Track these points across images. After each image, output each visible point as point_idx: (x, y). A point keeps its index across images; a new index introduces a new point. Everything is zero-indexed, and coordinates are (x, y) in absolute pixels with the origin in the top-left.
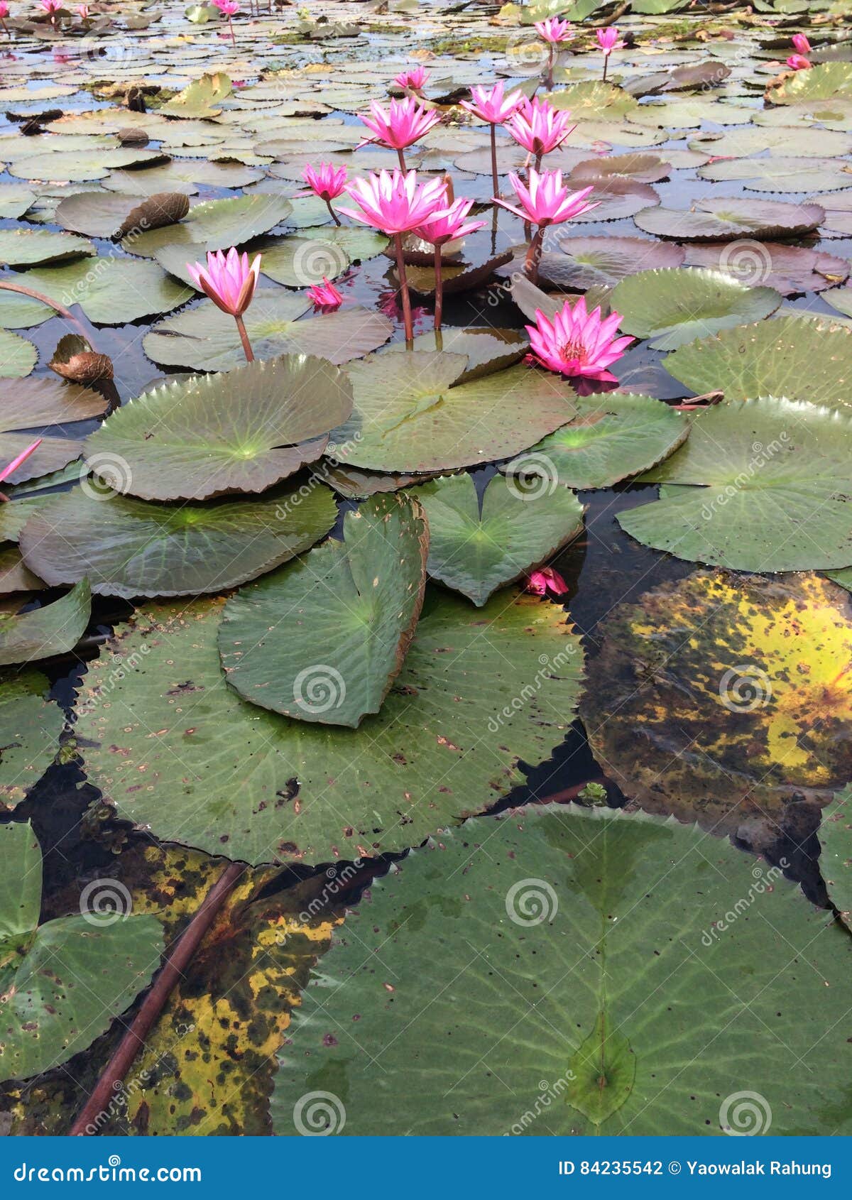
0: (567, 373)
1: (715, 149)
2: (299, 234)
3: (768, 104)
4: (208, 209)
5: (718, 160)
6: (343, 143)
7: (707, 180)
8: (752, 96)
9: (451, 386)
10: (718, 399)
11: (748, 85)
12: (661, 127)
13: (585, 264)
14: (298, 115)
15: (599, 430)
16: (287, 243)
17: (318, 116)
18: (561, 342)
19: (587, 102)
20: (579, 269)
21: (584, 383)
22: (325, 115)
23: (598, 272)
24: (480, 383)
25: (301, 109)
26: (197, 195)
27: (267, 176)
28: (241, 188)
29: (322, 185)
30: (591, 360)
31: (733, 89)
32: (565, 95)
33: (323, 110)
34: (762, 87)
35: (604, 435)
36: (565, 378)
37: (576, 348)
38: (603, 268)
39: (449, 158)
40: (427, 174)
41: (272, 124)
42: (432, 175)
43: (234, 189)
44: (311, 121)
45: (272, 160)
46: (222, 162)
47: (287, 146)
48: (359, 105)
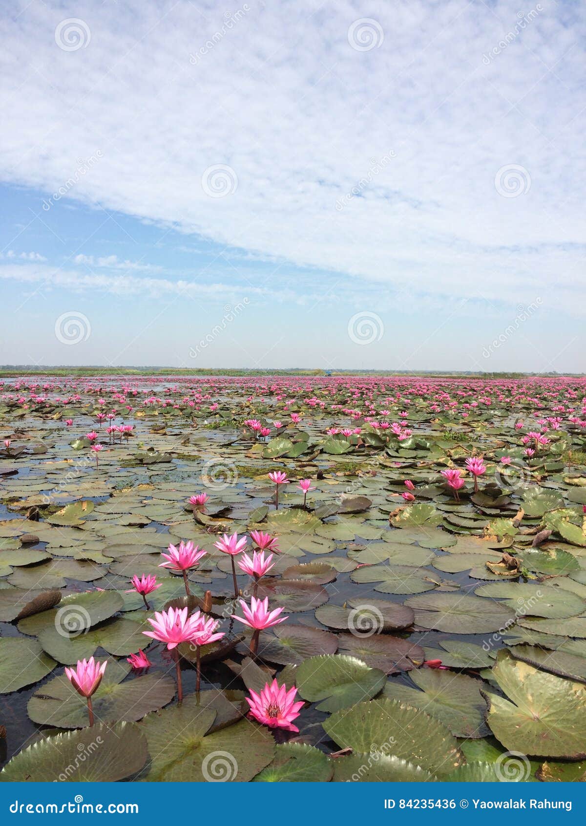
0: (270, 726)
1: (362, 557)
2: (126, 616)
3: (391, 525)
4: (72, 599)
5: (363, 566)
6: (155, 547)
7: (355, 583)
8: (383, 520)
9: (204, 736)
10: (349, 752)
11: (381, 511)
12: (333, 540)
13: (285, 645)
14: (130, 525)
15: (285, 772)
16: (118, 622)
17: (142, 526)
18: (266, 705)
19: (295, 520)
20: (282, 648)
21: (281, 734)
22: (147, 524)
23: (292, 651)
24: (222, 732)
25: (133, 522)
26: (66, 587)
27: (109, 572)
28: (92, 581)
29: (141, 587)
30: (284, 715)
31: (374, 513)
32: (283, 515)
33: (145, 521)
34: (388, 513)
35: (288, 774)
36: (270, 729)
37: (274, 708)
38: (295, 648)
39: (215, 560)
40: (200, 573)
41: (116, 532)
42: (203, 574)
43: (88, 582)
44: (138, 530)
45: (112, 559)
46: (83, 561)
47: (122, 549)
48: (167, 517)
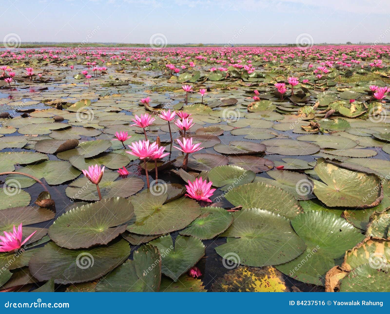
0: (197, 199)
1: (235, 125)
2: (114, 152)
3: (249, 111)
4: (85, 144)
5: (236, 128)
6: (126, 121)
7: (233, 135)
8: (244, 109)
9: (163, 204)
10: (240, 209)
11: (243, 105)
12: (219, 117)
13: (200, 162)
14: (111, 111)
15: (207, 219)
16: (110, 155)
17: (117, 112)
18: (195, 189)
19: (198, 109)
20: (199, 164)
21: (203, 203)
22: (120, 111)
23: (204, 165)
24: (172, 203)
25: (112, 110)
26: (81, 139)
27: (103, 133)
28: (94, 137)
29: (121, 138)
30: (204, 195)
31: (239, 106)
32: (191, 107)
33: (119, 110)
34: (247, 106)
35: (209, 221)
36: (197, 201)
37: (200, 191)
38: (206, 163)
39: (158, 126)
40: (152, 132)
41: (104, 115)
42: (154, 132)
43: (92, 137)
44: (116, 114)
45: (104, 127)
46: (89, 128)
47: (108, 122)
48: (130, 108)
